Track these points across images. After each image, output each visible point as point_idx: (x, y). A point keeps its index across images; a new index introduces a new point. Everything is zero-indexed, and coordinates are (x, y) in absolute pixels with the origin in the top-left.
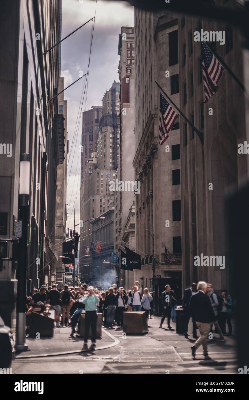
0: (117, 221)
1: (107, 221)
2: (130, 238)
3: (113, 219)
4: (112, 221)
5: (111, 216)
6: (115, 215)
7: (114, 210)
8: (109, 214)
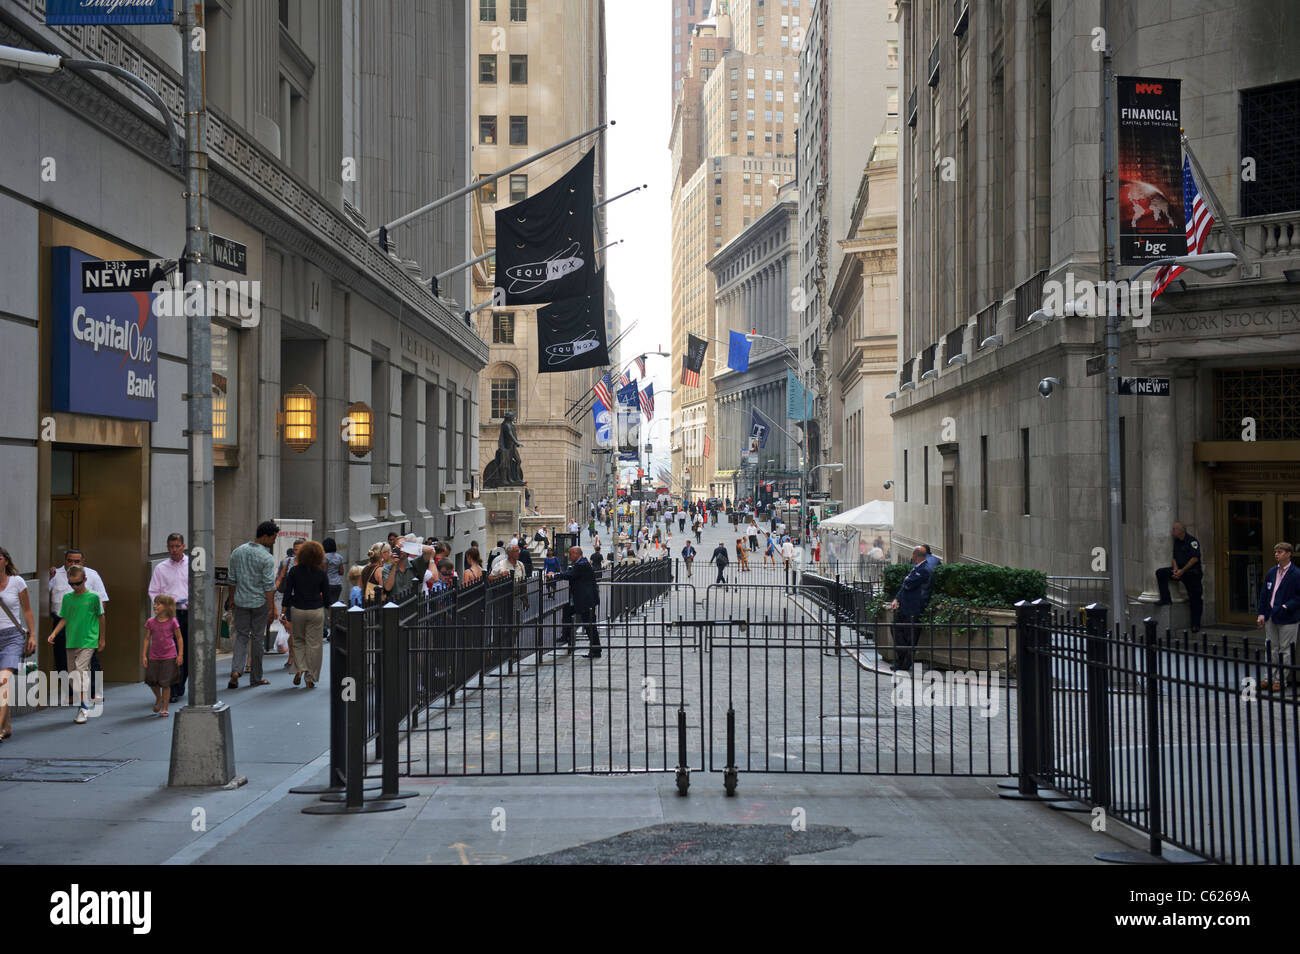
0: (807, 245)
1: (768, 251)
2: (867, 283)
3: (792, 241)
4: (786, 250)
5: (785, 229)
6: (800, 220)
7: (795, 204)
8: (778, 221)
